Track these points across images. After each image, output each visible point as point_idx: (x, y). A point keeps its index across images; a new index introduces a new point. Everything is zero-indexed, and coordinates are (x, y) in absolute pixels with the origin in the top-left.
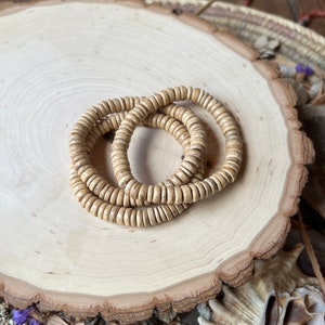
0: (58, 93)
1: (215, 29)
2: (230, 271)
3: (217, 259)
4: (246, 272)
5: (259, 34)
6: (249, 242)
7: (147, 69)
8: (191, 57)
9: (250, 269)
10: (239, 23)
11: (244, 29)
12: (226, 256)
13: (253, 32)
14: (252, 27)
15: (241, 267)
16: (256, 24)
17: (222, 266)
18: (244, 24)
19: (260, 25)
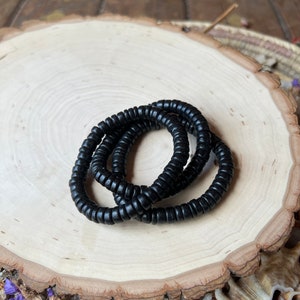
0: (79, 98)
1: (221, 46)
2: (238, 261)
3: (226, 250)
4: (253, 263)
5: (258, 53)
6: (255, 235)
7: (158, 78)
8: (199, 68)
9: (257, 260)
10: (239, 43)
11: (244, 48)
12: (234, 247)
13: (252, 51)
14: (251, 47)
15: (249, 258)
16: (255, 44)
17: (230, 256)
18: (243, 44)
19: (258, 45)
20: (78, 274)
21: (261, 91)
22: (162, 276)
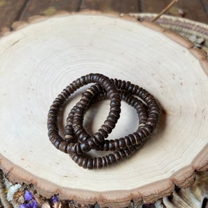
0: (69, 69)
1: (165, 31)
2: (180, 178)
3: (171, 170)
4: (190, 179)
5: (191, 35)
6: (191, 161)
7: (122, 54)
8: (150, 46)
9: (193, 177)
10: (177, 28)
11: (181, 31)
12: (177, 169)
13: (187, 33)
14: (186, 30)
15: (187, 176)
16: (189, 28)
17: (174, 175)
18: (181, 28)
19: (191, 29)
20: (73, 187)
21: (193, 61)
22: (129, 188)
